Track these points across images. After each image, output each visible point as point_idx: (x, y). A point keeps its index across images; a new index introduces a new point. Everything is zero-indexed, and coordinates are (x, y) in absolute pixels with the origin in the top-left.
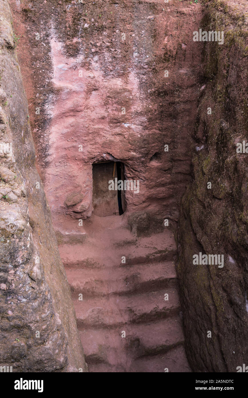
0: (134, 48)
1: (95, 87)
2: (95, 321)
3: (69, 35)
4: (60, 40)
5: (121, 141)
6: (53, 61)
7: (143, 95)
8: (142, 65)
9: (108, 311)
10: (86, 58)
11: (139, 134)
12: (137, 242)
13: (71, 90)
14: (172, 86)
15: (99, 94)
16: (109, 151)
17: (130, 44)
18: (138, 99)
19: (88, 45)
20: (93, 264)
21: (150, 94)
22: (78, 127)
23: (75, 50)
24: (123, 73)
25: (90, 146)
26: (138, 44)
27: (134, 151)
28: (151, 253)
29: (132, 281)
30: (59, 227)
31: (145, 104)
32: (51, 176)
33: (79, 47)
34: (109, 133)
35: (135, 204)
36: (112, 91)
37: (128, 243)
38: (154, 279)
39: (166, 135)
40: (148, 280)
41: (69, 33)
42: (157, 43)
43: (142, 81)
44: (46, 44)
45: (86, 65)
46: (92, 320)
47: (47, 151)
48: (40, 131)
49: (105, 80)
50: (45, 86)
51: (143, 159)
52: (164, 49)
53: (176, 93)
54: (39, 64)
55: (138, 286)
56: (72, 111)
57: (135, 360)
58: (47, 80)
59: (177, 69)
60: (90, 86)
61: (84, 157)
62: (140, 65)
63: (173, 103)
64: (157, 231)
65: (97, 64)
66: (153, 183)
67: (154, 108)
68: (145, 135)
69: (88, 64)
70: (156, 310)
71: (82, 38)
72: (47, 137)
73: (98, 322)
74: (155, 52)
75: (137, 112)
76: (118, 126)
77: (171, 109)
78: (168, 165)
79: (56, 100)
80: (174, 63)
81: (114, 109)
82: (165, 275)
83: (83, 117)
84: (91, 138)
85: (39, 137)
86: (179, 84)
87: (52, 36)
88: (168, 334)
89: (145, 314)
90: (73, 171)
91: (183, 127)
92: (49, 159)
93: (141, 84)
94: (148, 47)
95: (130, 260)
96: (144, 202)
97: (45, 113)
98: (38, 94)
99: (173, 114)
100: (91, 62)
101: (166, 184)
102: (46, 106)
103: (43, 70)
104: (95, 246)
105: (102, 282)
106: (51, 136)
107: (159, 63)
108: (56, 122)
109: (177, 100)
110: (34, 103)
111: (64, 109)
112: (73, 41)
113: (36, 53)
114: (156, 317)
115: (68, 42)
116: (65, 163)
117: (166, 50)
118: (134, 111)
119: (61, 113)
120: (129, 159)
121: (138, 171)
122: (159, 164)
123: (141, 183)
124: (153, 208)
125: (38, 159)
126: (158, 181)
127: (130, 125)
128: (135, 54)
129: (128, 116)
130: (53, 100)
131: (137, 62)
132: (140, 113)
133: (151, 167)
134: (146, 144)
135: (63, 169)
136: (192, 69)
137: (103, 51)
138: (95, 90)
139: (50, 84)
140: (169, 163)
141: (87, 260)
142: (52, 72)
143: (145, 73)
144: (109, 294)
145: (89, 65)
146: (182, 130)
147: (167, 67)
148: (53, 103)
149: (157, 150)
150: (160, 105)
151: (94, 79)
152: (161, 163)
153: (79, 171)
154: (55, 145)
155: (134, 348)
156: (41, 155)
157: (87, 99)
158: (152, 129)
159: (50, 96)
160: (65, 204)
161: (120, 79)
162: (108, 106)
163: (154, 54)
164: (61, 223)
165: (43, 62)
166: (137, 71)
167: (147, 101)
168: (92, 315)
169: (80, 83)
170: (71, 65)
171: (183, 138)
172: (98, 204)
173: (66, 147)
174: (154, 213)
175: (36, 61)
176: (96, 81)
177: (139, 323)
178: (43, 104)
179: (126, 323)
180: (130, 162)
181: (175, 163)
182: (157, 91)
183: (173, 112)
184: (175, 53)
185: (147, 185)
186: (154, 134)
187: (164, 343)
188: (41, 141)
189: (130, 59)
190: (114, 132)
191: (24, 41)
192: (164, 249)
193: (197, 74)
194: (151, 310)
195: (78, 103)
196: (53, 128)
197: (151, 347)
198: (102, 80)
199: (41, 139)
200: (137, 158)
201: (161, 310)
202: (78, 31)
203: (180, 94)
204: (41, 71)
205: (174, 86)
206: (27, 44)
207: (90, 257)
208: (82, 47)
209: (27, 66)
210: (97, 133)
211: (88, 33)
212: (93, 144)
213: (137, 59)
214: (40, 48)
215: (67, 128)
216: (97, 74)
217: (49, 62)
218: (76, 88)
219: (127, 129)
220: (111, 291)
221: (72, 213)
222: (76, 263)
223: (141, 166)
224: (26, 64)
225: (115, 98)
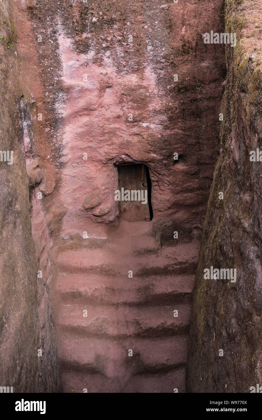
0: (147, 41)
1: (109, 84)
2: (98, 330)
3: (78, 31)
4: (69, 36)
5: (139, 142)
6: (62, 59)
7: (162, 92)
8: (159, 59)
9: (113, 321)
10: (97, 54)
11: (159, 134)
12: (159, 251)
13: (83, 88)
14: (193, 81)
15: (113, 92)
16: (127, 152)
17: (143, 37)
18: (157, 96)
19: (99, 40)
20: (108, 271)
21: (170, 91)
22: (92, 127)
23: (85, 46)
24: (138, 69)
25: (107, 147)
26: (151, 36)
27: (155, 152)
28: (170, 264)
29: (143, 292)
30: (79, 230)
31: (165, 102)
32: (68, 177)
33: (89, 42)
34: (125, 132)
35: (159, 209)
36: (126, 87)
37: (149, 252)
38: (167, 292)
39: (189, 135)
40: (161, 293)
41: (77, 29)
42: (174, 34)
43: (159, 76)
44: (53, 41)
45: (98, 61)
46: (95, 328)
47: (61, 152)
48: (52, 130)
49: (119, 77)
50: (54, 84)
51: (165, 162)
52: (182, 40)
53: (198, 89)
54: (47, 62)
55: (149, 298)
56: (86, 109)
57: (133, 376)
58: (56, 78)
59: (198, 62)
60: (103, 83)
61: (102, 158)
62: (156, 59)
63: (195, 100)
64: (184, 241)
65: (110, 60)
66: (179, 188)
67: (174, 105)
68: (166, 136)
69: (99, 60)
70: (163, 326)
71: (92, 33)
72: (60, 137)
73: (101, 331)
74: (171, 44)
75: (156, 111)
76: (135, 126)
77: (193, 107)
78: (194, 169)
79: (67, 99)
80: (195, 55)
81: (130, 107)
82: (180, 289)
83: (97, 116)
84: (107, 138)
85: (52, 137)
86: (201, 78)
87: (60, 32)
88: (172, 352)
89: (151, 328)
90: (91, 172)
91: (207, 126)
92: (63, 159)
93: (159, 79)
94: (164, 39)
95: (147, 269)
96: (169, 208)
97: (56, 112)
98: (47, 93)
99: (196, 112)
100: (103, 58)
101: (194, 189)
102: (57, 105)
103: (52, 68)
104: (114, 252)
105: (113, 290)
106: (64, 136)
107: (178, 56)
108: (70, 121)
109: (200, 96)
110: (44, 102)
111: (77, 107)
112: (82, 37)
113: (44, 50)
114: (162, 333)
115: (77, 38)
116: (82, 164)
117: (184, 41)
118: (152, 109)
119: (73, 112)
120: (150, 162)
121: (161, 175)
122: (185, 167)
123: (166, 187)
124: (181, 215)
125: (52, 159)
126: (184, 186)
127: (149, 124)
128: (150, 48)
129: (145, 115)
130: (63, 99)
131: (152, 56)
132: (159, 111)
133: (175, 171)
134: (168, 145)
135: (80, 170)
136: (215, 61)
137: (114, 46)
138: (108, 87)
139: (59, 82)
140: (195, 166)
141: (101, 266)
142: (62, 69)
143: (163, 67)
144: (119, 303)
145: (101, 61)
146: (207, 130)
147: (187, 60)
148: (64, 101)
149: (181, 151)
150: (181, 103)
151: (107, 76)
152: (187, 166)
153: (98, 173)
154: (69, 145)
155: (134, 363)
156: (55, 155)
157: (100, 97)
158: (174, 129)
159: (60, 95)
160: (83, 206)
161: (135, 75)
162: (123, 104)
163: (171, 46)
164: (82, 226)
165: (51, 60)
166: (153, 66)
167: (167, 99)
168: (95, 323)
169: (93, 81)
170: (82, 62)
171: (208, 139)
172: (127, 208)
173: (82, 147)
174: (182, 221)
175: (44, 59)
176: (109, 78)
177: (144, 337)
178: (53, 103)
179: (130, 336)
180: (152, 164)
181: (201, 167)
182: (177, 87)
183: (195, 110)
184: (195, 44)
185: (172, 189)
186: (176, 134)
187: (165, 362)
188: (54, 140)
189: (144, 53)
190: (131, 132)
191: (30, 39)
192: (184, 261)
193: (219, 67)
194: (158, 325)
195: (91, 101)
196: (67, 127)
197: (150, 364)
198: (116, 76)
199: (54, 138)
200: (158, 160)
201: (169, 326)
202: (87, 26)
203: (203, 90)
204: (49, 70)
205: (195, 81)
206: (34, 42)
207: (105, 263)
208: (92, 43)
209: (35, 64)
210: (113, 133)
211: (97, 27)
212: (110, 145)
213: (152, 53)
214: (48, 46)
215: (81, 127)
216: (110, 70)
217: (58, 59)
218: (89, 85)
219: (146, 129)
220: (121, 300)
221: (92, 216)
222: (89, 269)
223: (164, 169)
224: (33, 63)
225: (130, 96)
